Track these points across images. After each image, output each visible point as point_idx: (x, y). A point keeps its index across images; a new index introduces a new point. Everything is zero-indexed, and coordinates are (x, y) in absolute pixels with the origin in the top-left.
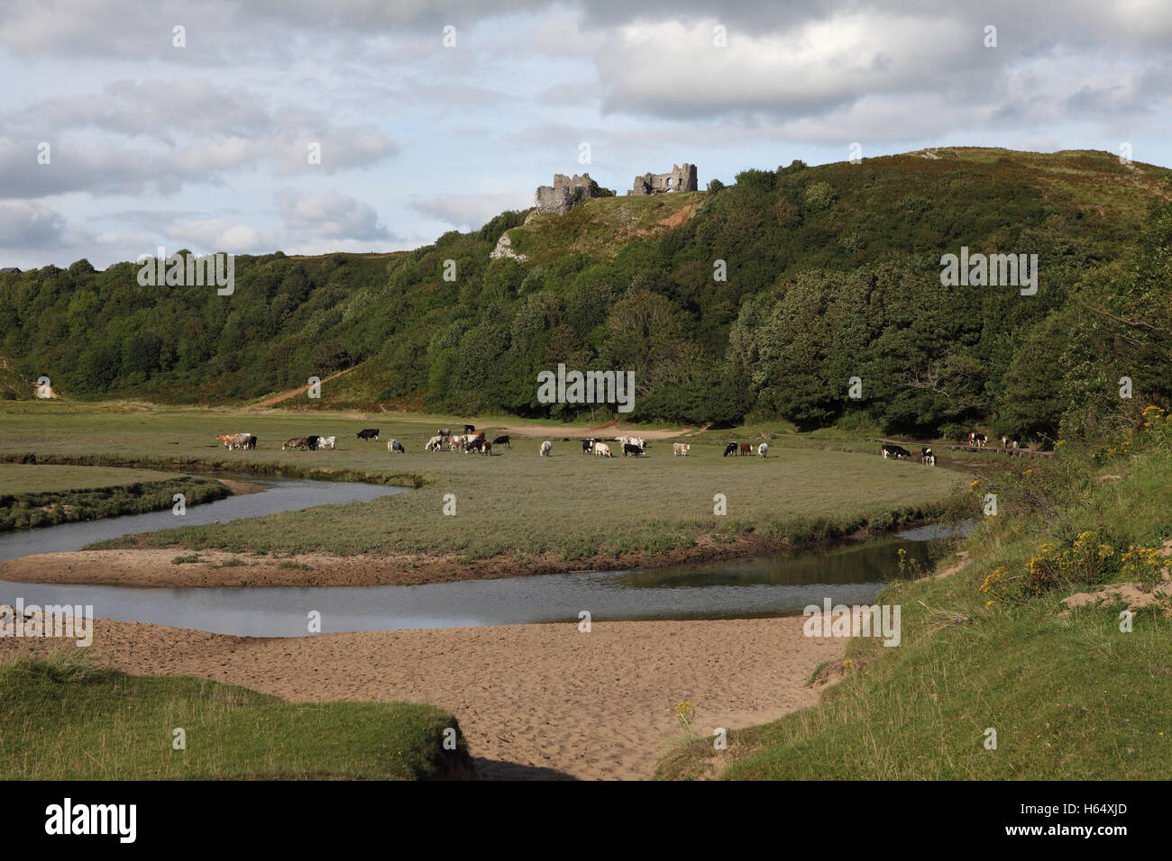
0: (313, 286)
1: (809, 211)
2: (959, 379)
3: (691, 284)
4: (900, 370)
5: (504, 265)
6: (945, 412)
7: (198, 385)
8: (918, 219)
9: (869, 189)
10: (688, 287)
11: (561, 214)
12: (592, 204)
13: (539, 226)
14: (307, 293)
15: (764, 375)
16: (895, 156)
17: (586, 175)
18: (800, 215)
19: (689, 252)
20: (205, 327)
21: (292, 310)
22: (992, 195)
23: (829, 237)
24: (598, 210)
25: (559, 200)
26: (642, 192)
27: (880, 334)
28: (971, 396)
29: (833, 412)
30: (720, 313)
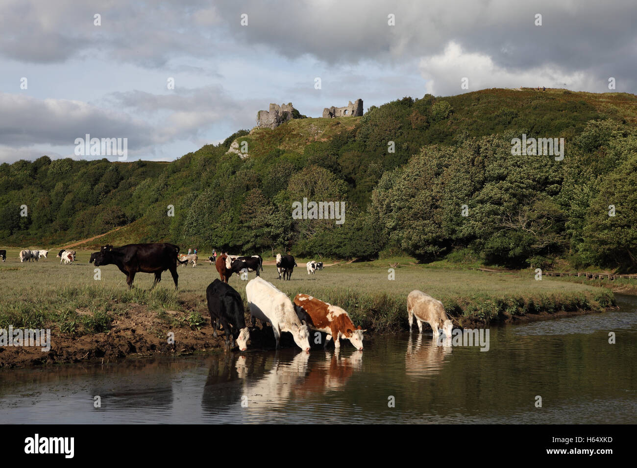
0: (122, 179)
1: (434, 120)
2: (544, 220)
3: (350, 166)
4: (496, 214)
5: (231, 158)
6: (532, 246)
7: (41, 238)
8: (509, 123)
9: (475, 106)
10: (347, 168)
11: (273, 128)
12: (293, 122)
13: (258, 136)
14: (117, 184)
15: (393, 222)
16: (493, 89)
17: (290, 104)
18: (428, 122)
19: (351, 146)
20: (51, 203)
21: (107, 193)
22: (561, 109)
23: (447, 135)
24: (297, 126)
25: (272, 119)
26: (327, 117)
27: (482, 188)
28: (553, 234)
29: (445, 248)
30: (367, 184)
